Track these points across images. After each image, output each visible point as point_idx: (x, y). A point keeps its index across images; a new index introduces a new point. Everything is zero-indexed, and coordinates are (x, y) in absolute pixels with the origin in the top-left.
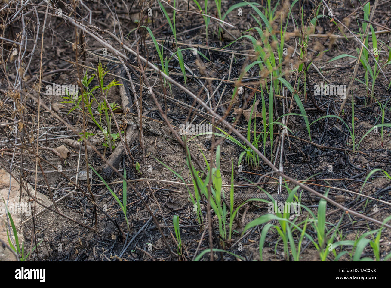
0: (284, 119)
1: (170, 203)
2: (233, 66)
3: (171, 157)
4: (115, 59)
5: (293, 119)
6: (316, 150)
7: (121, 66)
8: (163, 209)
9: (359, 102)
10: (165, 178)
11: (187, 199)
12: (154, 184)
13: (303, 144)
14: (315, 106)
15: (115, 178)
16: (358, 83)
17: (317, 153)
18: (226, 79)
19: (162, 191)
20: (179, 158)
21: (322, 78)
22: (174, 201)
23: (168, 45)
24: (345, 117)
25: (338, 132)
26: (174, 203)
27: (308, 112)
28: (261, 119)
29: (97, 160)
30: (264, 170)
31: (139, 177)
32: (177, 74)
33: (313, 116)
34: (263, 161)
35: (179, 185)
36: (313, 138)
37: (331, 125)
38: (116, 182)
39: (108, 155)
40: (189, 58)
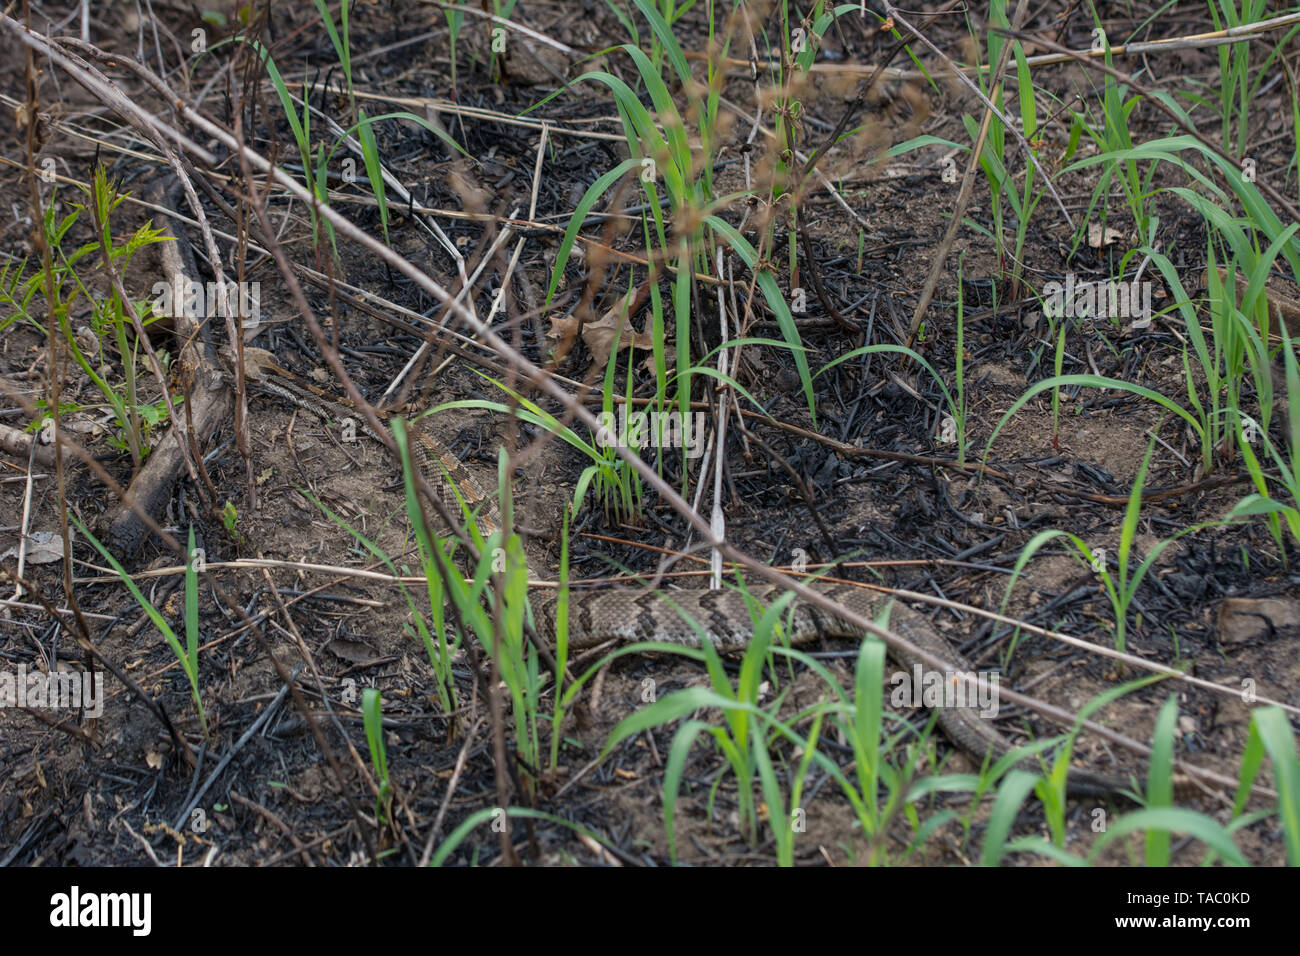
0: (723, 356)
1: (342, 640)
2: (545, 172)
3: (341, 484)
4: (140, 148)
5: (754, 357)
6: (832, 462)
7: (164, 171)
8: (319, 661)
9: (975, 296)
10: (322, 558)
11: (398, 626)
12: (288, 577)
13: (789, 441)
14: (828, 312)
15: (153, 556)
16: (965, 232)
17: (838, 472)
18: (523, 216)
19: (313, 602)
20: (368, 489)
21: (844, 214)
22: (356, 633)
23: (322, 101)
24: (929, 347)
25: (907, 398)
26: (355, 643)
27: (805, 332)
28: (641, 355)
29: (89, 493)
30: (657, 528)
31: (235, 552)
32: (357, 198)
33: (820, 343)
34: (655, 495)
35: (373, 582)
36: (821, 417)
37: (882, 375)
38: (157, 571)
39: (126, 478)
40: (399, 145)
